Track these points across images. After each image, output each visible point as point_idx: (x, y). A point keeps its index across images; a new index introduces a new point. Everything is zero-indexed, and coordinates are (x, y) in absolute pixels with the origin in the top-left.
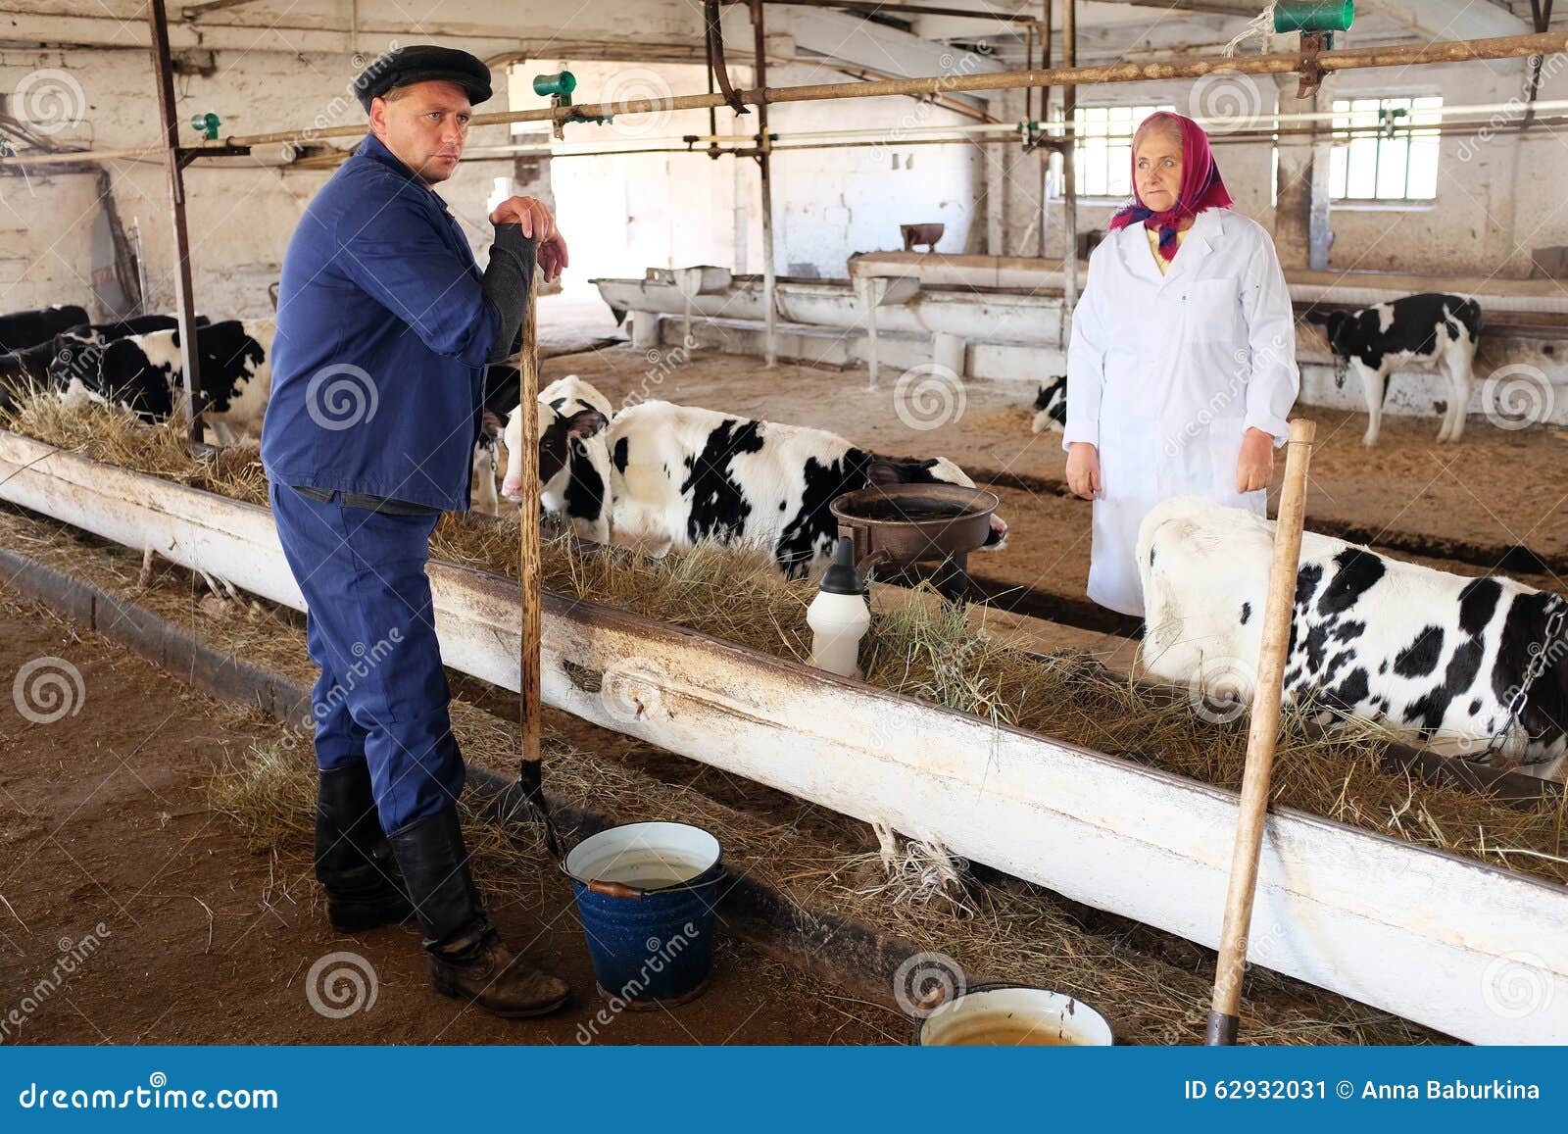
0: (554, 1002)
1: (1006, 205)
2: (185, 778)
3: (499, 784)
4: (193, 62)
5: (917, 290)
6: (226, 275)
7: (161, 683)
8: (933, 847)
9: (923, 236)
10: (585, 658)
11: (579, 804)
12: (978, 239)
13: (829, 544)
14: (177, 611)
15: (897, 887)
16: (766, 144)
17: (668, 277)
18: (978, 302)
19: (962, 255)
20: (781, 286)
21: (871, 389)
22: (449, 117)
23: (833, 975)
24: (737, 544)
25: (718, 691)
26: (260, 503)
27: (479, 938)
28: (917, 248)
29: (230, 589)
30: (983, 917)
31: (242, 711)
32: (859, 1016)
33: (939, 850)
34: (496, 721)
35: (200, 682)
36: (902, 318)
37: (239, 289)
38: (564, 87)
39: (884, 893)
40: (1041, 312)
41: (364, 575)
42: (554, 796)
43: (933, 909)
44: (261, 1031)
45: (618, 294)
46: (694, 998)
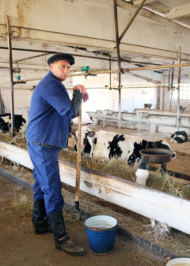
0: (81, 253)
1: (163, 101)
2: (7, 201)
3: (70, 205)
4: (16, 70)
5: (148, 115)
6: (20, 109)
7: (4, 182)
8: (164, 224)
9: (148, 106)
10: (89, 180)
11: (86, 210)
12: (158, 107)
13: (139, 159)
14: (8, 168)
15: (155, 232)
16: (120, 87)
17: (101, 112)
18: (160, 118)
19: (155, 109)
20: (122, 114)
21: (139, 133)
22: (66, 67)
23: (140, 250)
24: (119, 159)
25: (117, 188)
26: (25, 148)
27: (66, 238)
28: (147, 108)
29: (18, 165)
30: (174, 240)
31: (19, 188)
32: (146, 260)
33: (165, 225)
34: (69, 193)
35: (11, 182)
36: (145, 120)
37: (22, 111)
38: (87, 69)
39: (152, 233)
40: (172, 120)
41: (45, 161)
42: (81, 208)
43: (163, 237)
44: (20, 255)
45: (91, 115)
46: (111, 253)
